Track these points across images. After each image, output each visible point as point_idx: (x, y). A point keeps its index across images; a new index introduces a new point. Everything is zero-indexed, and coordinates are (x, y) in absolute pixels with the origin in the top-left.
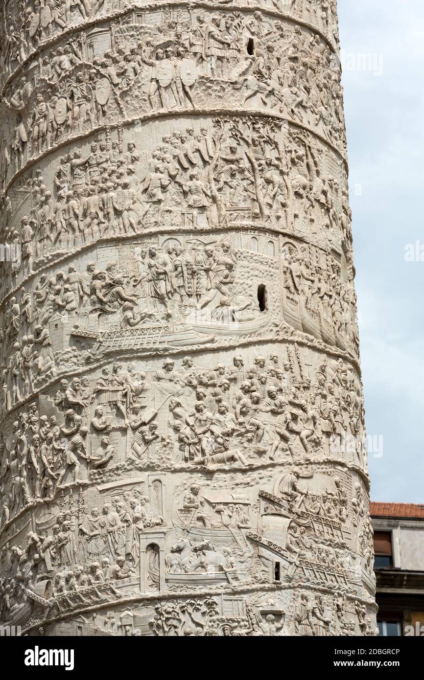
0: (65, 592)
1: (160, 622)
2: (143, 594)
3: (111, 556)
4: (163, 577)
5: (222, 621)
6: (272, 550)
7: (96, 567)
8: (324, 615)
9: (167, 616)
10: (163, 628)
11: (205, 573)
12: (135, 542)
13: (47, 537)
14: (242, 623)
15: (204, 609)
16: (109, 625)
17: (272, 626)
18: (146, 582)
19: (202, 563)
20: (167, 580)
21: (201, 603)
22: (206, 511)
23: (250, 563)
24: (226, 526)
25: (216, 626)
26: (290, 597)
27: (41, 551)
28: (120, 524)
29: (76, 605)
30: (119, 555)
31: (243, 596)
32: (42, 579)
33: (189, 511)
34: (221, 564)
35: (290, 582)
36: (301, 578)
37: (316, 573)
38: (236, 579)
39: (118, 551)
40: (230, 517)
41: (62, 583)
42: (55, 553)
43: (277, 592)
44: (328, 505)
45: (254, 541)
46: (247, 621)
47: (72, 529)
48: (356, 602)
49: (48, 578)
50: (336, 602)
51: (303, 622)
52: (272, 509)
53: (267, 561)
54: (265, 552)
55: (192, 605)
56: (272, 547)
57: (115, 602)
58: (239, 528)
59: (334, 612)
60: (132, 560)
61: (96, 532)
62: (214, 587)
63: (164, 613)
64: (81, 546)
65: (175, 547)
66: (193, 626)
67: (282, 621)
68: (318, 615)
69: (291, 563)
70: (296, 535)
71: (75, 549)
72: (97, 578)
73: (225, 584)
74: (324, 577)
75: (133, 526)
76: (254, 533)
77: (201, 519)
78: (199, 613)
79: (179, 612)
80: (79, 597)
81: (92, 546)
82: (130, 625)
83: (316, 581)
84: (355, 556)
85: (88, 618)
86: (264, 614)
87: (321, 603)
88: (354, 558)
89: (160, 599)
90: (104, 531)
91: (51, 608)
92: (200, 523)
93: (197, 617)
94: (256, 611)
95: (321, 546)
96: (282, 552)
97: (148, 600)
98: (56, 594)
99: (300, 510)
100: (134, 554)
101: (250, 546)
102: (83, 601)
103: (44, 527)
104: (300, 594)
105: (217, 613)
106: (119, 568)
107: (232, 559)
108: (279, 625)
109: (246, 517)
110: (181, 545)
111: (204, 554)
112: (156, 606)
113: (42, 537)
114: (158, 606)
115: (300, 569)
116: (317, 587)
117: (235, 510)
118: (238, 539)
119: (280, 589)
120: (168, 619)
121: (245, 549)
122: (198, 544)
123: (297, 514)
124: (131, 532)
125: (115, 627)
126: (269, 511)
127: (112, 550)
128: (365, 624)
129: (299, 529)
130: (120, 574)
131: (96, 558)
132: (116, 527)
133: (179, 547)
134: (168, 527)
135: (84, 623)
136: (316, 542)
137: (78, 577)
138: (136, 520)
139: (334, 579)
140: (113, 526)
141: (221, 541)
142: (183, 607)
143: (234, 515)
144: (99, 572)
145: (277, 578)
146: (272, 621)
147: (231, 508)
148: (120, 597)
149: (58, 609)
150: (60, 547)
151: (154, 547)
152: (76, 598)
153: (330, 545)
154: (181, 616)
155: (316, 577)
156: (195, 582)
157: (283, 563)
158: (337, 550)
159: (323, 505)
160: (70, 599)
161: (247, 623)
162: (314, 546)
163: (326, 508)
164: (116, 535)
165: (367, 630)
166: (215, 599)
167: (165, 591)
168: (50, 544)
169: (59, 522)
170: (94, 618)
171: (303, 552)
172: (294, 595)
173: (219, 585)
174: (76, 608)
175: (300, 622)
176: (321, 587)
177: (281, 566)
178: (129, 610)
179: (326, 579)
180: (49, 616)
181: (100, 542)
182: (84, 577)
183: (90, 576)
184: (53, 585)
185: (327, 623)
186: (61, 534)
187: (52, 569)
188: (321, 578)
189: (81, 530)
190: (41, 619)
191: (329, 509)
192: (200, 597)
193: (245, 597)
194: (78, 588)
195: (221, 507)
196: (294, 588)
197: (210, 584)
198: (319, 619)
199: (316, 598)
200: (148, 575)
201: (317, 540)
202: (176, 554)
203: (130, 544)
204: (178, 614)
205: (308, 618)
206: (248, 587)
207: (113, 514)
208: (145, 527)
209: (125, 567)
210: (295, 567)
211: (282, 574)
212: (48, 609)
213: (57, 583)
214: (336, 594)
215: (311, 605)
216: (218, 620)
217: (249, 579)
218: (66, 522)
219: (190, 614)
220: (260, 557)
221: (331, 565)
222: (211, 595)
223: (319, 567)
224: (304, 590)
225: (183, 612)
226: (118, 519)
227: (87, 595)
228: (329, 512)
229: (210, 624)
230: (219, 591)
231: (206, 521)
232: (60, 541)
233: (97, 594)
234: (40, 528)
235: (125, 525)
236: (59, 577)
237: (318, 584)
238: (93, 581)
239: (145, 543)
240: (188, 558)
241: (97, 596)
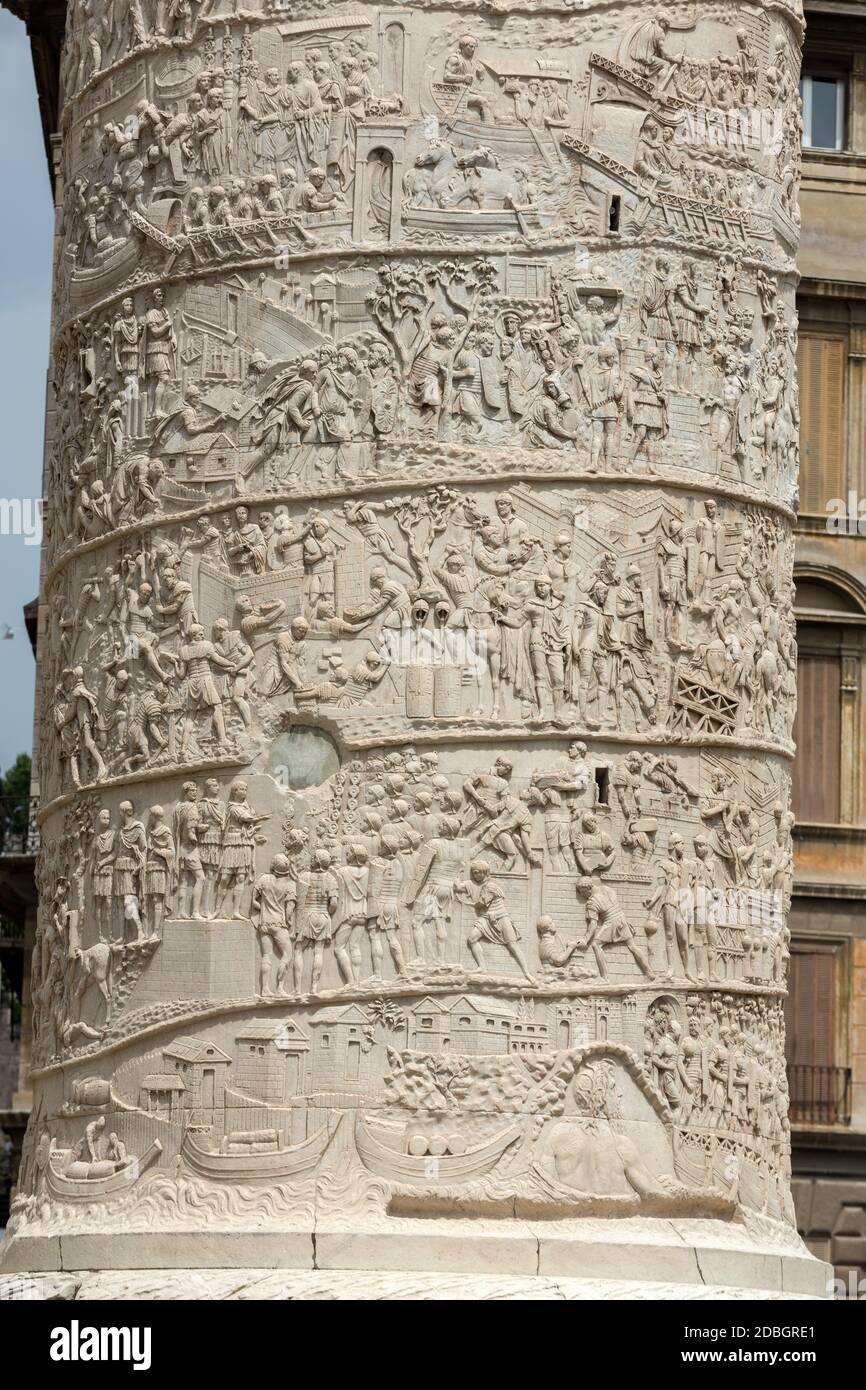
0: (208, 227)
1: (386, 299)
2: (356, 244)
3: (299, 165)
4: (398, 213)
5: (505, 304)
6: (607, 172)
7: (270, 185)
8: (697, 299)
9: (400, 289)
10: (392, 312)
11: (477, 212)
12: (346, 143)
13: (176, 114)
14: (542, 311)
15: (471, 279)
16: (288, 298)
17: (599, 317)
18: (364, 221)
19: (472, 191)
20: (404, 221)
21: (466, 268)
22: (487, 91)
23: (564, 195)
24: (524, 122)
25: (491, 313)
26: (636, 264)
27: (163, 141)
28: (320, 104)
29: (228, 253)
30: (314, 164)
31: (545, 258)
32: (163, 195)
33: (454, 89)
34: (510, 195)
35: (637, 235)
36: (658, 227)
37: (689, 219)
38: (536, 225)
39: (314, 158)
40: (532, 104)
41: (203, 207)
42: (190, 148)
43: (612, 254)
44: (721, 83)
45: (575, 153)
46: (551, 307)
47: (228, 104)
48: (760, 272)
49: (174, 195)
50: (721, 273)
51: (657, 313)
52: (613, 90)
53: (596, 193)
54: (595, 176)
55: (449, 270)
56: (608, 166)
57: (304, 255)
58: (548, 126)
59: (717, 293)
60: (340, 177)
61: (272, 116)
62: (492, 238)
63: (395, 283)
64: (242, 139)
65: (423, 157)
66: (449, 310)
67: (617, 309)
68: (687, 299)
69: (641, 199)
70: (655, 143)
71: (230, 145)
72: (271, 206)
73: (513, 234)
74: (702, 227)
75: (345, 110)
76: (576, 137)
77: (475, 105)
78: (462, 288)
79: (424, 282)
80: (234, 240)
81: (263, 142)
82: (330, 301)
83: (686, 234)
84: (765, 181)
85: (249, 280)
86: (584, 294)
87: (692, 276)
88: (762, 187)
89: (389, 256)
90: (288, 116)
91: (180, 255)
92: (474, 114)
93: (458, 294)
94: (569, 288)
95: (701, 165)
96: (626, 177)
97: (366, 255)
98: (189, 229)
99: (666, 95)
100: (344, 166)
101: (567, 164)
102: (241, 249)
103: (171, 95)
104: (654, 258)
105: (495, 289)
106: (314, 190)
107: (531, 187)
108: (610, 317)
109: (563, 105)
110: (436, 155)
111: (478, 174)
112: (382, 269)
113: (166, 114)
114: (385, 268)
115: (658, 210)
116: (688, 245)
117: (542, 90)
118: (544, 147)
119: (617, 247)
120: (401, 295)
121: (556, 168)
122: (468, 155)
123: (659, 101)
124: (340, 123)
125: (301, 302)
126: (606, 95)
127: (303, 153)
128: (773, 315)
129: (661, 132)
130: (315, 201)
131: (270, 166)
132: (311, 111)
133: (431, 158)
134: (412, 117)
135: (241, 289)
136: (692, 157)
137: (233, 199)
138: (351, 99)
139: (721, 230)
140: (306, 107)
141: (512, 151)
142: (432, 274)
143: (540, 101)
144: (275, 194)
145: (614, 225)
146: (599, 310)
147: (534, 87)
148: (313, 247)
149: (193, 258)
150: (201, 138)
151: (382, 155)
152: (228, 240)
153: (718, 163)
154: (428, 291)
155: (687, 226)
156: (457, 227)
157: (627, 197)
158: (731, 171)
159: (710, 83)
160: (217, 240)
161: (550, 311)
162: (687, 166)
163: (717, 89)
164: (312, 125)
165: (777, 324)
166: (494, 262)
167: (400, 241)
168: (182, 129)
169: (200, 89)
170: (261, 282)
171: (667, 177)
172: (644, 259)
173: (502, 236)
174: (227, 260)
175: (650, 312)
176: (695, 245)
177: (622, 203)
178: (329, 272)
179: (707, 231)
180: (174, 269)
181: (280, 135)
182: (245, 201)
183: (257, 200)
184: (184, 210)
185: (701, 315)
186: (204, 114)
187: (184, 178)
188: (697, 229)
189: (243, 109)
190: (158, 272)
191: (722, 91)
192: (466, 256)
193: (550, 260)
194: (233, 222)
195: (516, 84)
196: (644, 246)
197: (486, 232)
198: (687, 306)
199: (684, 266)
200: (368, 208)
201: (694, 153)
202: (425, 171)
203: (337, 146)
204: (421, 286)
205: (666, 304)
206: (558, 242)
207: (307, 83)
208: (367, 114)
209: (326, 188)
210: (649, 207)
211: (624, 218)
212: (173, 257)
213: (193, 206)
214: (723, 259)
215: (674, 279)
216: (497, 302)
217: (561, 227)
218: (214, 91)
219: (444, 288)
220: (583, 184)
221: (717, 202)
222: (486, 254)
223: (694, 205)
224: (662, 250)
225: (432, 283)
226: (317, 95)
227: (249, 236)
228: (721, 99)
229: (481, 310)
230: (502, 248)
231: (486, 110)
232: (202, 126)
233: (268, 235)
234: (163, 96)
235: (329, 106)
236: (197, 196)
237: (690, 239)
238: (262, 211)
239: (366, 145)
240: (446, 177)
241: (269, 240)
